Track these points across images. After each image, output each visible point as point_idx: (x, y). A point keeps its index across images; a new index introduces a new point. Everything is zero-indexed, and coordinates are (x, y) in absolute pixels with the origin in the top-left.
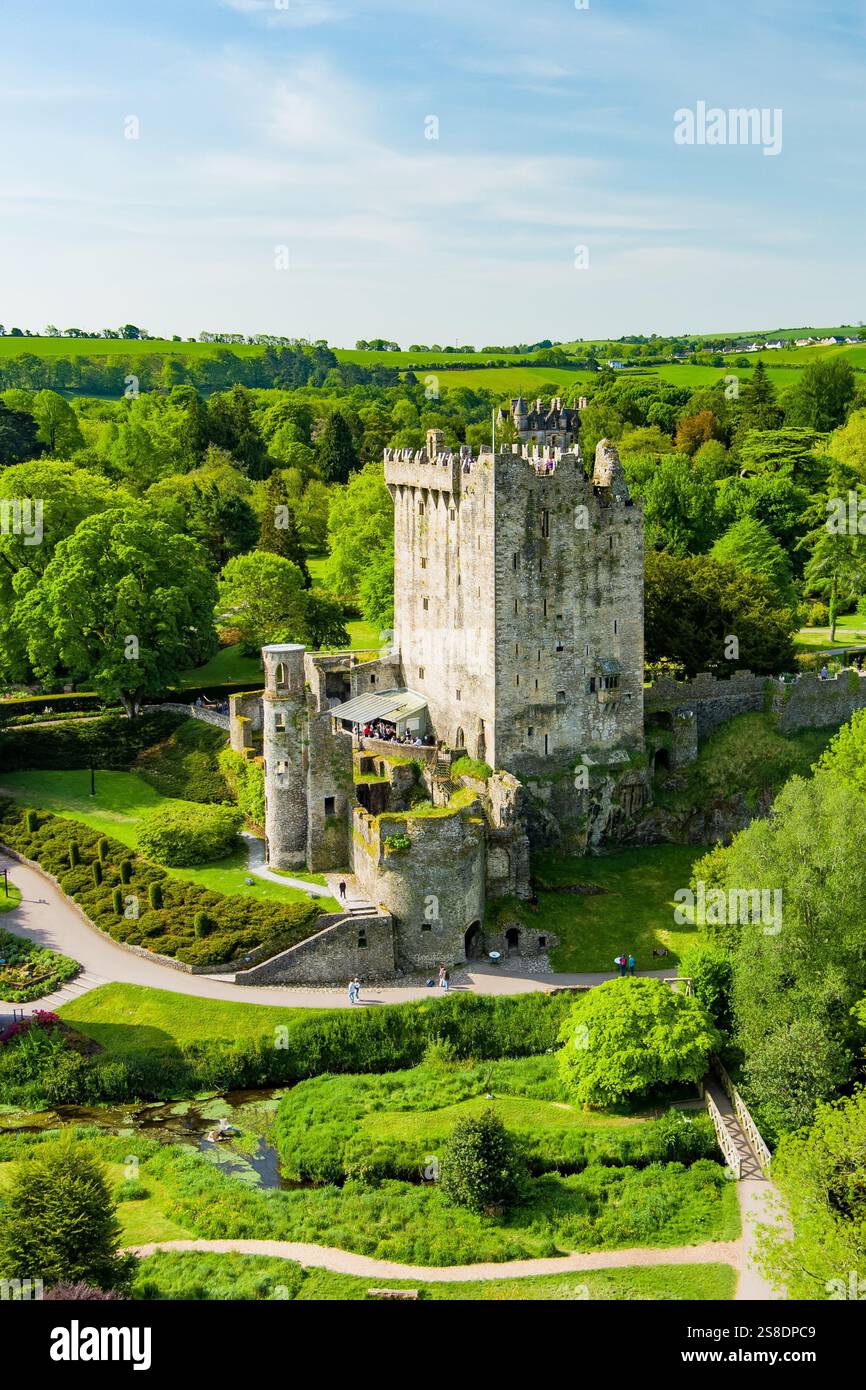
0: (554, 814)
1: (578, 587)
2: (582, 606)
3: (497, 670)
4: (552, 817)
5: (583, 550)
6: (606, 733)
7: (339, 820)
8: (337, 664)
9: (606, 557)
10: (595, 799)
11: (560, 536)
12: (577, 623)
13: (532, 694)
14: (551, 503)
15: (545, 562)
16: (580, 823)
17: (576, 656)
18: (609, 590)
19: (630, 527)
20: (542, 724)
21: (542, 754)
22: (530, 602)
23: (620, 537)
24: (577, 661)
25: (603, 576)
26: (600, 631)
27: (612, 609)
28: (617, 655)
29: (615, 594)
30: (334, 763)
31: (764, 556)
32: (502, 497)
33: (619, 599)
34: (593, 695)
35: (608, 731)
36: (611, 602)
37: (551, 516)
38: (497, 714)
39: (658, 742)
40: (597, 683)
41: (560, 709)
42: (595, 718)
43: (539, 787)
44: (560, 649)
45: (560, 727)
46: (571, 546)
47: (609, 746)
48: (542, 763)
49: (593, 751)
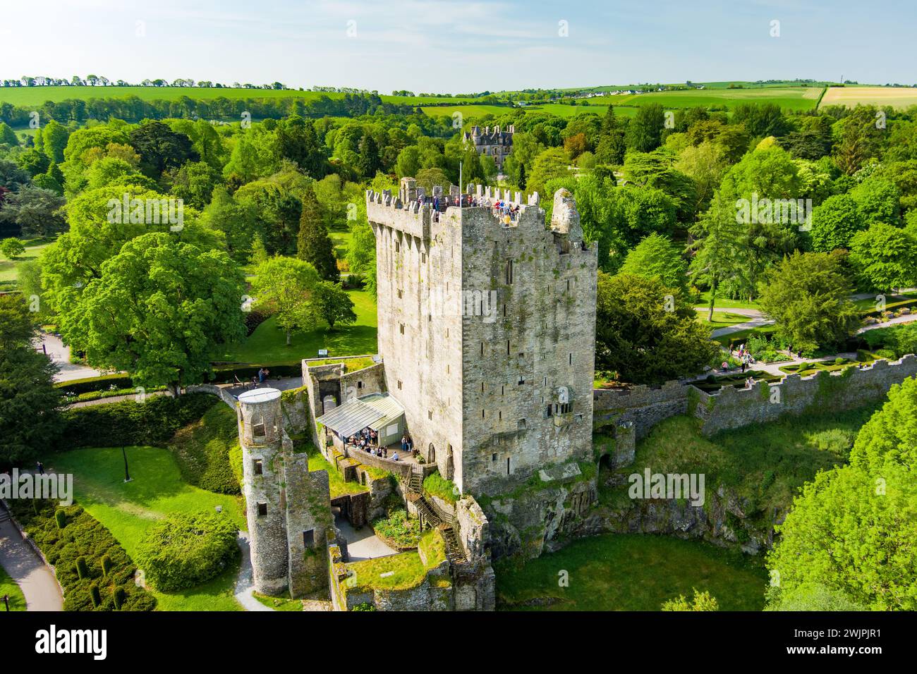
0: (515, 526)
1: (539, 327)
2: (542, 343)
3: (464, 407)
4: (513, 529)
5: (543, 294)
6: (560, 449)
7: (318, 549)
8: (329, 372)
9: (564, 299)
10: (550, 508)
11: (523, 283)
12: (536, 358)
13: (496, 424)
14: (515, 253)
15: (509, 307)
16: (538, 531)
17: (536, 388)
18: (565, 328)
19: (585, 271)
20: (505, 450)
21: (504, 475)
22: (495, 344)
23: (576, 280)
24: (537, 392)
25: (561, 316)
26: (557, 364)
27: (568, 344)
28: (571, 383)
29: (571, 330)
30: (311, 500)
31: (670, 265)
32: (469, 249)
33: (574, 335)
34: (550, 420)
35: (562, 448)
36: (567, 337)
37: (514, 265)
38: (464, 446)
39: (602, 450)
40: (554, 409)
41: (520, 434)
42: (551, 438)
43: (502, 504)
44: (521, 383)
45: (521, 450)
46: (533, 291)
47: (563, 460)
48: (505, 483)
49: (550, 467)
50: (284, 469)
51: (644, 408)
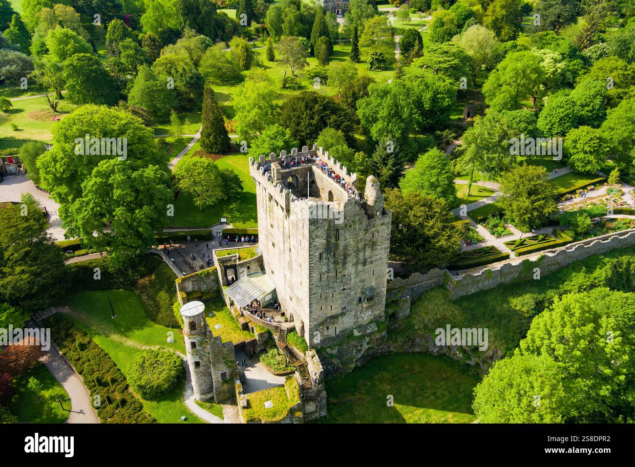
0: (339, 359)
1: (355, 260)
2: (356, 268)
3: (310, 307)
4: (338, 361)
5: (357, 243)
6: (366, 317)
7: (229, 380)
9: (370, 243)
10: (359, 347)
13: (329, 312)
15: (337, 253)
16: (352, 359)
17: (353, 290)
18: (371, 258)
19: (384, 226)
20: (334, 324)
21: (333, 335)
22: (328, 273)
23: (378, 232)
24: (353, 292)
25: (368, 252)
26: (365, 276)
27: (371, 266)
28: (373, 284)
29: (374, 258)
30: (224, 359)
32: (313, 227)
33: (376, 260)
34: (360, 305)
35: (366, 316)
36: (372, 262)
37: (341, 231)
38: (310, 325)
39: (391, 311)
40: (363, 299)
41: (343, 314)
42: (361, 313)
43: (332, 349)
44: (344, 289)
45: (343, 322)
46: (352, 242)
47: (367, 322)
48: (333, 339)
49: (359, 327)
50: (209, 346)
51: (417, 285)
